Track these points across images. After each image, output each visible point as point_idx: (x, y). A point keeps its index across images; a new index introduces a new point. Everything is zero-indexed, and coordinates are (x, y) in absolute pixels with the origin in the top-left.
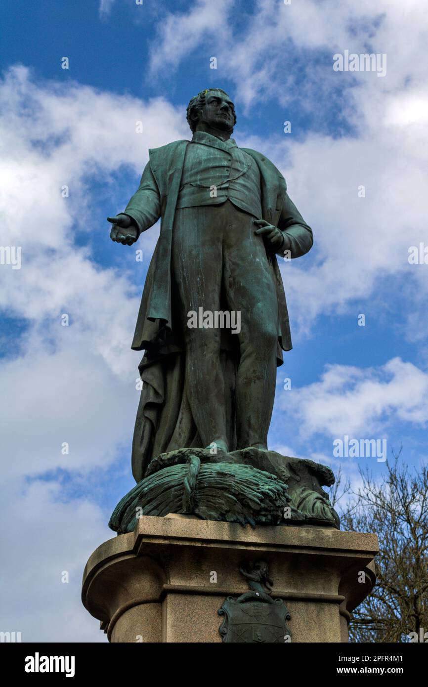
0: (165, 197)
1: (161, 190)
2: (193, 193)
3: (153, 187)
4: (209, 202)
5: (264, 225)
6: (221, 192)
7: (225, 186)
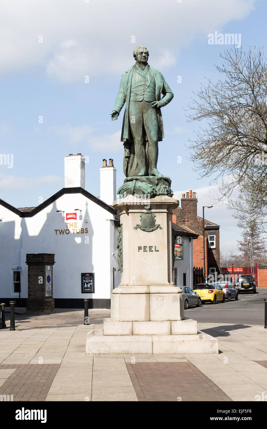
0: (126, 95)
1: (125, 93)
3: (123, 91)
4: (138, 100)
5: (155, 103)
6: (142, 96)
7: (142, 94)
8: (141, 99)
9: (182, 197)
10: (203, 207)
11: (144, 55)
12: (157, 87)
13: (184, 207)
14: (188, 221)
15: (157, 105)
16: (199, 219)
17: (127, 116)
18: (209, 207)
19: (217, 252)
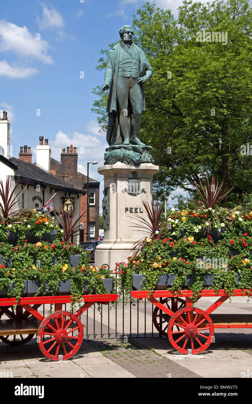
0: (114, 70)
1: (113, 68)
2: (122, 72)
3: (111, 67)
4: (126, 76)
5: (140, 79)
6: (129, 73)
7: (130, 70)
8: (129, 76)
9: (62, 152)
10: (88, 163)
11: (130, 34)
12: (142, 64)
13: (64, 162)
14: (68, 177)
15: (141, 81)
16: (79, 175)
17: (115, 89)
18: (94, 164)
19: (96, 209)
